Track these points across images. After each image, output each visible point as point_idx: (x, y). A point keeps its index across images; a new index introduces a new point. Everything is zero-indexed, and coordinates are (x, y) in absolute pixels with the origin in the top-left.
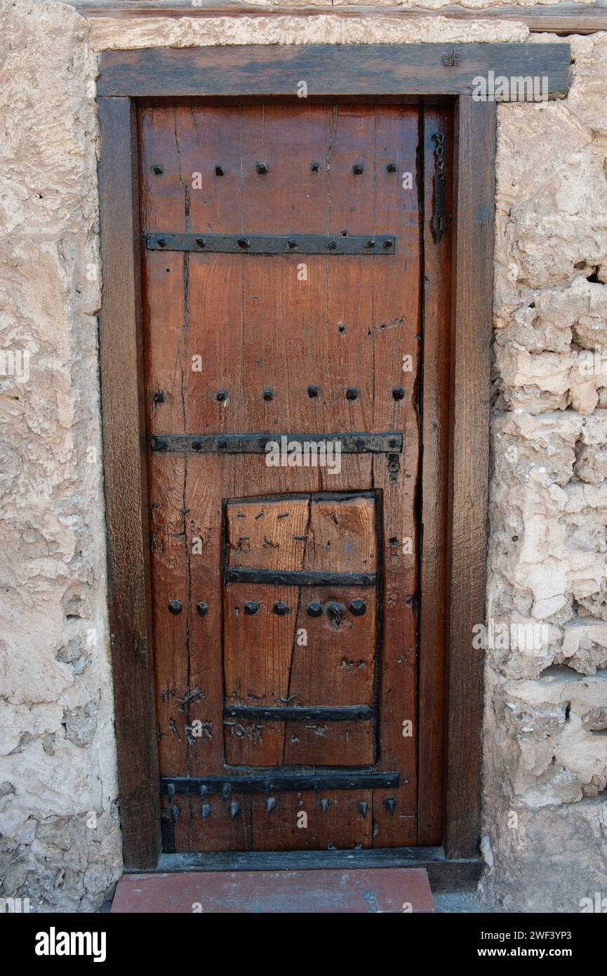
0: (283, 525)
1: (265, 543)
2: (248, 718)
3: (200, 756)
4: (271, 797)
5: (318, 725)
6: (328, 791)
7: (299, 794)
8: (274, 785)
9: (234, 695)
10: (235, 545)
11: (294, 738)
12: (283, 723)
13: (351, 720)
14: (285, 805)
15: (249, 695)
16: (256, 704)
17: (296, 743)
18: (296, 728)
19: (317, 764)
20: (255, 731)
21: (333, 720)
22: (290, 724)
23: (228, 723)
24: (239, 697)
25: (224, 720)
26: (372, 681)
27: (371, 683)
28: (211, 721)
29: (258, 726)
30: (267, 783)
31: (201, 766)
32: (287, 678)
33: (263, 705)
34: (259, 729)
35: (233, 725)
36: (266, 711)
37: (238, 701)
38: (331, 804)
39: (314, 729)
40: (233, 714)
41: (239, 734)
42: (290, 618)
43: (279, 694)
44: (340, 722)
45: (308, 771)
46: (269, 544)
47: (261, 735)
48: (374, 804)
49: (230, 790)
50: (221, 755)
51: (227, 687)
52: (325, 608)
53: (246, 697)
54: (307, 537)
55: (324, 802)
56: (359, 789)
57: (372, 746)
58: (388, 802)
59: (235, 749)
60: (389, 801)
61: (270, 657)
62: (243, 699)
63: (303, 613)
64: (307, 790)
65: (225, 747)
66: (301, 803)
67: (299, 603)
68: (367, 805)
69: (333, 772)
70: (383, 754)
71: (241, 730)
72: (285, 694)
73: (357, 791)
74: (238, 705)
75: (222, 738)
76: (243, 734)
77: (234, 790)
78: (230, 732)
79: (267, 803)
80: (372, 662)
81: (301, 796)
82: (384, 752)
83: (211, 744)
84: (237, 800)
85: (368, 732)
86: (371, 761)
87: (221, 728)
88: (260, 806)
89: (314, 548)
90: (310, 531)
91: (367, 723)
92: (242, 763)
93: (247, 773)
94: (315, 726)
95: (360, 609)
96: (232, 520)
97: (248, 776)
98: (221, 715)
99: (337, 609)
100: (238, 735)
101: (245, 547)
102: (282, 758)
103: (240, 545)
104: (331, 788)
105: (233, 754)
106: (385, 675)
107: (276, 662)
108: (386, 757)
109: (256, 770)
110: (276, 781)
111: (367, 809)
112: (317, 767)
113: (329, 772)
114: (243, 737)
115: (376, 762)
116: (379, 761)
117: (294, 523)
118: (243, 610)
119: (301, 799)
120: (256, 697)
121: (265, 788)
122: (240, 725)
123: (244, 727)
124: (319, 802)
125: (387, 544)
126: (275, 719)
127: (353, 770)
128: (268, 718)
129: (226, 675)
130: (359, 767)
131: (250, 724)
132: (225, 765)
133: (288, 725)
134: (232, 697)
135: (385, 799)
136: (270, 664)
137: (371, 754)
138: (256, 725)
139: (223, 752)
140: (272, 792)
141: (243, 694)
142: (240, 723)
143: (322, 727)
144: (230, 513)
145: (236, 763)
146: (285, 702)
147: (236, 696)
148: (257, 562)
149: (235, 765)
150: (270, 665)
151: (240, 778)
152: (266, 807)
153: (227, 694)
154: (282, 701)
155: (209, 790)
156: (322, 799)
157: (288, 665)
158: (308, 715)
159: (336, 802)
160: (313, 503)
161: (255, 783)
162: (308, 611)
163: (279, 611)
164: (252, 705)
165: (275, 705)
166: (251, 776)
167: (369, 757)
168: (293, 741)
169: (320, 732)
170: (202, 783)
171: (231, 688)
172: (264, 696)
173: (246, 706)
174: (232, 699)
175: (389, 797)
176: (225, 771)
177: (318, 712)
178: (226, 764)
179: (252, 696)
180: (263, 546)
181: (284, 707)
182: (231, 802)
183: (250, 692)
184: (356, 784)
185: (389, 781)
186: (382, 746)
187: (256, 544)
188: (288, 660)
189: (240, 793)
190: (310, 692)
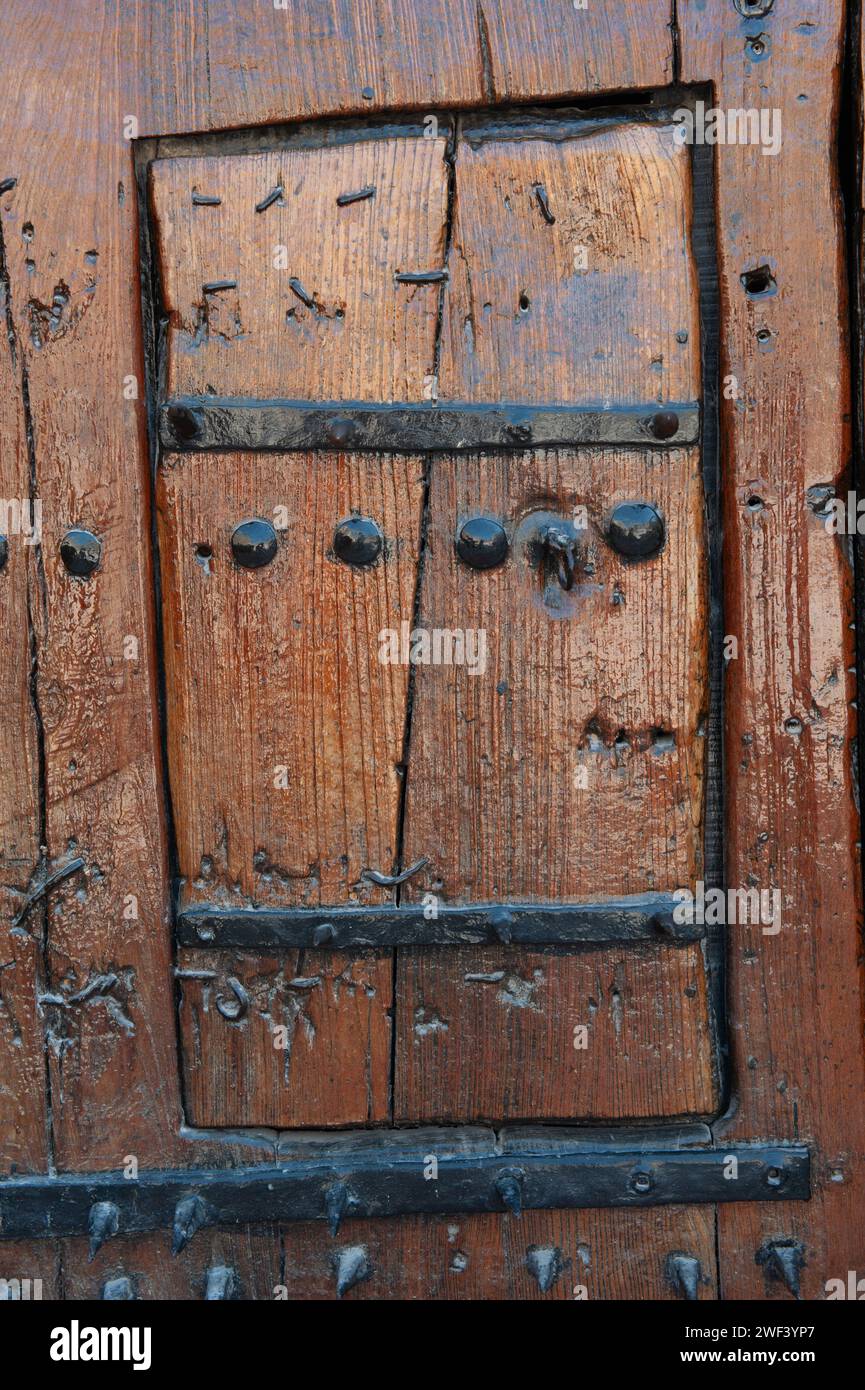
0: (357, 228)
1: (292, 301)
2: (261, 950)
3: (91, 1095)
4: (355, 1244)
5: (509, 971)
6: (557, 1215)
7: (453, 1230)
8: (361, 1193)
9: (207, 868)
10: (189, 315)
11: (426, 1020)
12: (385, 964)
13: (629, 944)
14: (404, 1274)
15: (263, 868)
16: (286, 898)
17: (435, 1037)
18: (433, 980)
19: (513, 1113)
20: (286, 1001)
21: (563, 947)
22: (410, 965)
23: (190, 972)
24: (225, 874)
25: (175, 965)
26: (697, 806)
27: (691, 811)
28: (127, 968)
29: (298, 981)
30: (331, 1189)
31: (98, 1133)
32: (394, 799)
33: (309, 900)
34: (296, 988)
35: (207, 981)
36: (321, 920)
37: (223, 891)
38: (567, 1264)
39: (497, 982)
40: (206, 935)
41: (230, 1010)
42: (395, 576)
43: (368, 860)
44: (589, 957)
45: (481, 1145)
46: (309, 304)
47: (308, 1013)
48: (724, 1263)
49: (202, 1214)
50: (167, 1090)
51: (179, 842)
52: (521, 537)
53: (251, 874)
54: (445, 277)
55: (543, 1257)
56: (665, 1203)
57: (705, 1045)
58: (774, 1254)
59: (217, 1068)
60: (779, 1250)
61: (329, 727)
62: (238, 883)
63: (441, 557)
64: (477, 1210)
65: (180, 1060)
66: (460, 1263)
67: (425, 521)
68: (698, 1267)
69: (571, 1145)
70: (745, 1073)
71: (236, 997)
72: (388, 858)
73: (659, 1215)
74: (223, 904)
75: (170, 1030)
76: (242, 1014)
77: (214, 1217)
78: (198, 1007)
79: (335, 1268)
80: (693, 732)
81: (460, 1238)
82: (752, 1067)
83: (133, 1050)
84: (230, 1257)
85: (690, 994)
86: (706, 1100)
87: (165, 990)
88: (314, 1279)
89: (470, 317)
90: (454, 253)
91: (688, 958)
92: (245, 1121)
93: (265, 1156)
94: (499, 975)
95: (647, 537)
96: (172, 219)
97: (264, 1167)
98: (164, 940)
99: (561, 539)
100: (227, 1018)
101: (221, 320)
102: (386, 1096)
103: (203, 310)
104: (565, 1204)
105: (211, 1090)
106: (742, 783)
107: (351, 745)
108: (757, 1087)
109: (294, 1146)
110: (366, 1181)
111: (698, 1280)
112: (511, 1125)
113: (556, 1144)
114: (242, 1025)
115: (724, 1107)
116: (733, 1103)
117: (398, 224)
118: (223, 556)
119: (456, 1249)
120: (287, 875)
121: (323, 1204)
122: (234, 981)
123: (248, 983)
124: (524, 1260)
125: (735, 292)
126: (355, 951)
127: (640, 1139)
128: (328, 947)
129: (176, 799)
130: (663, 1125)
131: (267, 975)
132: (184, 1130)
133: (401, 970)
134: (200, 876)
135: (765, 1243)
136: (329, 751)
137: (706, 1074)
138: (286, 978)
139: (173, 1080)
140: (353, 1222)
141: (240, 864)
142: (232, 972)
143: (525, 976)
144: (161, 192)
145: (221, 1120)
146: (389, 886)
147: (214, 870)
148: (270, 375)
149: (219, 1128)
150: (331, 752)
151: (240, 1176)
152: (335, 1277)
153: (184, 871)
154: (379, 884)
155: (125, 1219)
156: (533, 1247)
157: (396, 750)
158: (473, 930)
159: (586, 1259)
160: (463, 148)
161: (293, 1188)
162: (458, 548)
163: (354, 552)
164: (274, 903)
165: (356, 902)
166: (278, 1166)
167: (698, 1088)
168: (422, 1030)
169: (517, 995)
170: (103, 1193)
171: (195, 843)
172: (315, 869)
173: (250, 908)
174: (201, 884)
175: (778, 1236)
176: (185, 1148)
177: (505, 915)
178: (188, 1124)
179: (268, 871)
180: (290, 313)
181: (385, 902)
182: (208, 1265)
183: (262, 857)
184: (653, 1186)
185: (777, 1172)
186: (743, 1044)
187: (265, 309)
188: (394, 733)
189: (240, 1230)
190: (477, 845)
